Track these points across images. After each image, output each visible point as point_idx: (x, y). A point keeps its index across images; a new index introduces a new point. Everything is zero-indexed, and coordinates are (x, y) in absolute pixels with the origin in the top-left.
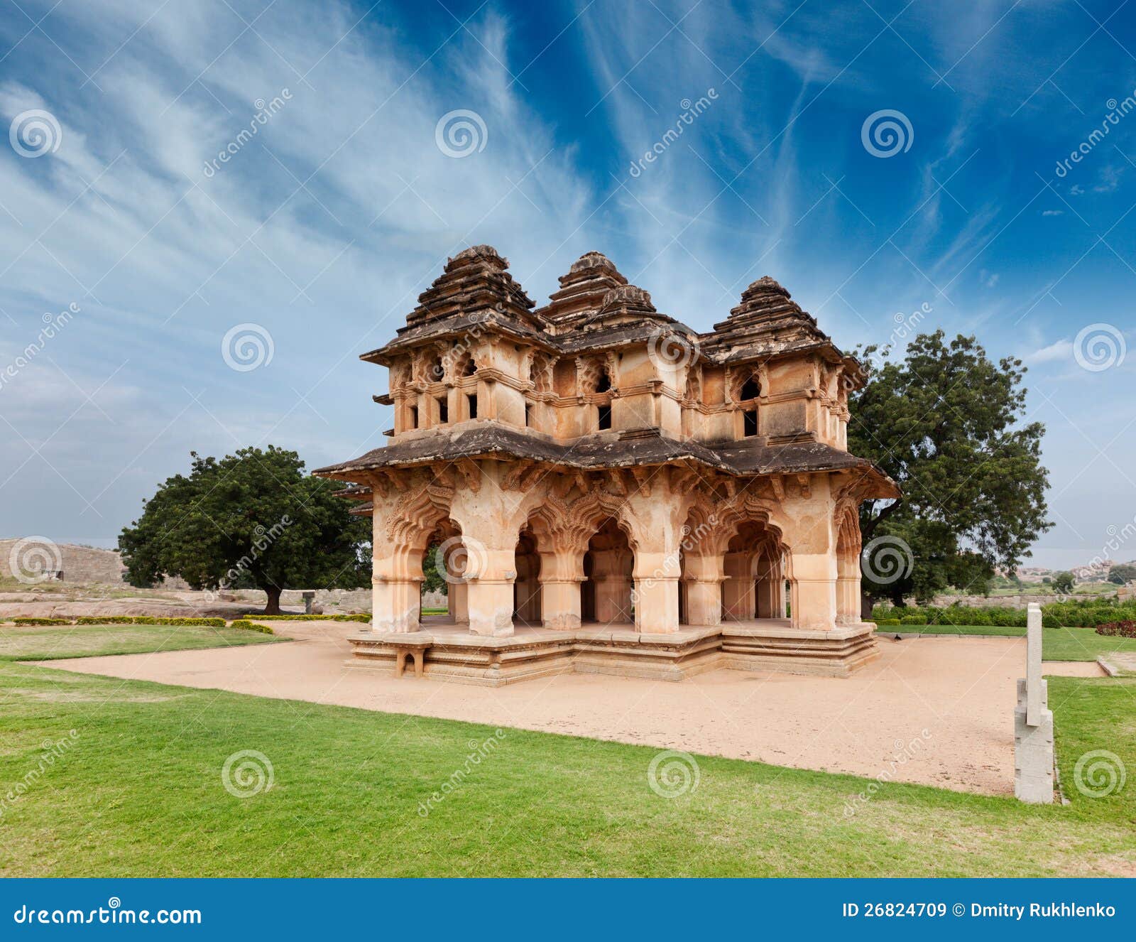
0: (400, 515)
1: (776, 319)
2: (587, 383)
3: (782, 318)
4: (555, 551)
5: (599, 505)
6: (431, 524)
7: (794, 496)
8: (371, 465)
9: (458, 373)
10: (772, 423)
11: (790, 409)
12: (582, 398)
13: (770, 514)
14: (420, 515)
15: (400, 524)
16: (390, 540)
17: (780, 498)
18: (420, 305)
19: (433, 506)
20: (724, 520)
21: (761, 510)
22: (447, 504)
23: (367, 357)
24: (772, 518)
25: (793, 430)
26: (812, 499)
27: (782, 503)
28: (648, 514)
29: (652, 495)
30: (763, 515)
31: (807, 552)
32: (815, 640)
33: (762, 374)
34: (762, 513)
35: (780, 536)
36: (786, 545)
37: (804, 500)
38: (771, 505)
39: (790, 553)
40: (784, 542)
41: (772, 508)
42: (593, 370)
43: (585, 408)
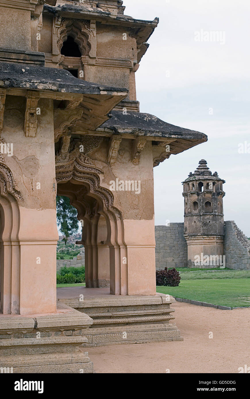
26: (140, 165)
27: (112, 167)
28: (33, 158)
29: (39, 135)
30: (92, 177)
31: (136, 217)
32: (151, 305)
33: (91, 33)
34: (91, 174)
35: (108, 200)
36: (117, 210)
37: (133, 166)
38: (104, 167)
39: (121, 218)
40: (115, 206)
41: (104, 170)
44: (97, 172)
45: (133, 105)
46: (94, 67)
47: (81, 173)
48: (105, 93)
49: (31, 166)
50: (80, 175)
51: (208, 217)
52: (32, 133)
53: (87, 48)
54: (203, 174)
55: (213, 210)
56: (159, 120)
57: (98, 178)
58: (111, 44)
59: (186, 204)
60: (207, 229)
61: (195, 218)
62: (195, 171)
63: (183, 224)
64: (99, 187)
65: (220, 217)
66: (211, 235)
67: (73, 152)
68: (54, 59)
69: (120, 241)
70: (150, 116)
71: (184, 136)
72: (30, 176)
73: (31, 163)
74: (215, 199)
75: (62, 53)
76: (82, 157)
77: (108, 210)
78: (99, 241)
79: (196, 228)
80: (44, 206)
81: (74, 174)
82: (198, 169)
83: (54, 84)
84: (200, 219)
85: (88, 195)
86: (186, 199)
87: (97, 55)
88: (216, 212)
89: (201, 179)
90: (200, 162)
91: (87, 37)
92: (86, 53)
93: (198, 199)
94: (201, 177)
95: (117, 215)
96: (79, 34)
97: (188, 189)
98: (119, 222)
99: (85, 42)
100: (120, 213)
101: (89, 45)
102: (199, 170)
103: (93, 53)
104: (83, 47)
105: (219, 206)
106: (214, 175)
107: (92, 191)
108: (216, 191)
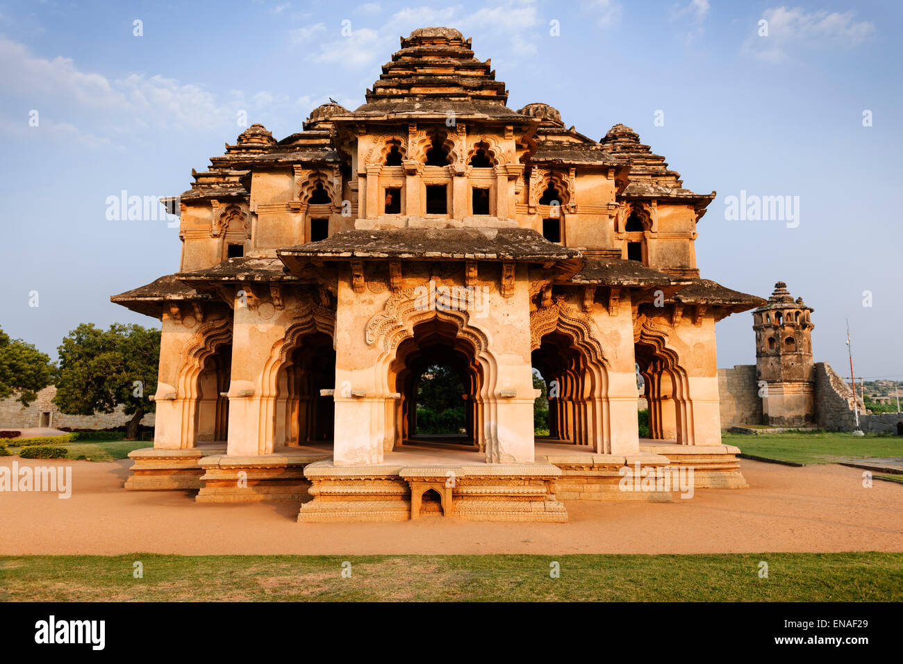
0: (394, 317)
1: (650, 165)
3: (655, 165)
7: (687, 324)
8: (401, 253)
10: (661, 256)
11: (675, 246)
12: (534, 207)
13: (666, 339)
21: (659, 334)
24: (669, 343)
25: (679, 265)
26: (703, 328)
27: (676, 330)
28: (616, 333)
29: (620, 315)
30: (657, 339)
31: (700, 375)
32: (717, 454)
33: (653, 211)
34: (657, 337)
35: (673, 360)
36: (681, 368)
37: (696, 328)
38: (668, 331)
39: (686, 376)
40: (679, 364)
41: (669, 334)
42: (544, 181)
43: (534, 217)
44: (662, 335)
45: (694, 272)
46: (655, 240)
47: (647, 335)
48: (674, 283)
49: (615, 340)
50: (646, 337)
51: (790, 357)
52: (614, 313)
53: (649, 224)
54: (781, 300)
55: (796, 348)
56: (719, 287)
57: (663, 340)
58: (671, 217)
59: (758, 340)
60: (789, 374)
61: (771, 359)
62: (770, 298)
63: (755, 366)
64: (664, 348)
65: (807, 357)
66: (796, 381)
67: (640, 318)
68: (620, 236)
69: (685, 397)
70: (709, 281)
71: (743, 302)
72: (614, 346)
73: (615, 337)
74: (799, 333)
75: (627, 230)
76: (648, 323)
77: (673, 369)
78: (662, 395)
79: (774, 372)
80: (626, 370)
81: (641, 338)
82: (773, 294)
83: (635, 280)
84: (780, 360)
85: (654, 354)
86: (758, 334)
87: (659, 230)
88: (801, 351)
89: (778, 307)
90: (776, 285)
91: (649, 214)
92: (649, 228)
93: (775, 334)
94: (778, 305)
95: (681, 373)
96: (641, 210)
97: (760, 322)
98: (683, 379)
99: (647, 218)
100: (684, 371)
101: (651, 221)
102: (776, 296)
103: (654, 228)
104: (646, 223)
105: (806, 343)
106: (797, 302)
107: (658, 352)
108: (800, 324)
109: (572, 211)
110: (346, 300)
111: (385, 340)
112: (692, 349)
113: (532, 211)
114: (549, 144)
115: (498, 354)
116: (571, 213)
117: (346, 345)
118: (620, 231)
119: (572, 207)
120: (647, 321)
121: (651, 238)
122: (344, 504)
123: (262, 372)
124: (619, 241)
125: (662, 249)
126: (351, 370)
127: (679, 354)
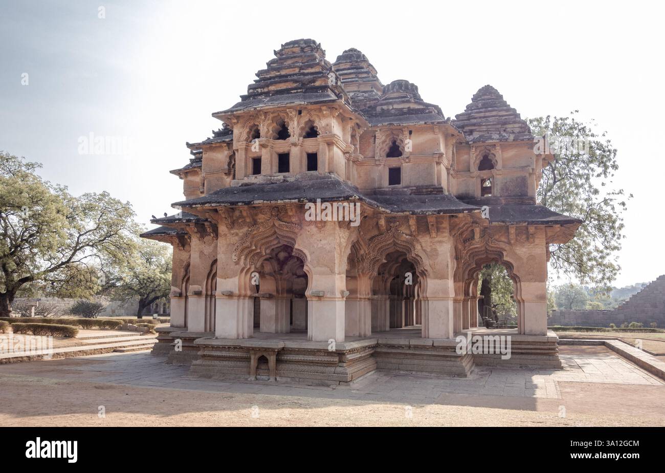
0: (248, 244)
1: (502, 116)
2: (383, 150)
3: (507, 115)
4: (357, 276)
5: (394, 241)
6: (268, 251)
7: (523, 240)
9: (300, 135)
10: (505, 188)
11: (517, 179)
12: (379, 160)
13: (505, 253)
14: (263, 244)
15: (246, 252)
16: (237, 263)
17: (512, 242)
18: (257, 79)
19: (277, 237)
20: (469, 256)
21: (498, 250)
22: (293, 236)
23: (219, 115)
24: (506, 256)
25: (520, 193)
27: (513, 246)
28: (435, 250)
29: (438, 236)
30: (497, 253)
31: (531, 280)
38: (506, 247)
39: (520, 281)
40: (514, 272)
41: (506, 249)
42: (388, 140)
43: (380, 168)
44: (501, 250)
46: (501, 176)
49: (434, 255)
57: (502, 254)
58: (514, 157)
69: (519, 298)
73: (434, 253)
75: (479, 169)
80: (442, 278)
91: (495, 156)
92: (495, 167)
95: (517, 279)
96: (490, 153)
98: (518, 284)
99: (494, 159)
100: (519, 278)
101: (497, 162)
103: (499, 167)
104: (493, 163)
109: (407, 161)
110: (223, 233)
111: (246, 259)
112: (525, 260)
113: (377, 163)
114: (393, 112)
115: (313, 267)
116: (407, 162)
117: (223, 263)
118: (471, 171)
119: (407, 158)
120: (488, 240)
121: (497, 175)
122: (217, 363)
123: (206, 280)
124: (471, 179)
125: (506, 183)
126: (225, 279)
127: (514, 265)
